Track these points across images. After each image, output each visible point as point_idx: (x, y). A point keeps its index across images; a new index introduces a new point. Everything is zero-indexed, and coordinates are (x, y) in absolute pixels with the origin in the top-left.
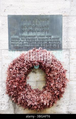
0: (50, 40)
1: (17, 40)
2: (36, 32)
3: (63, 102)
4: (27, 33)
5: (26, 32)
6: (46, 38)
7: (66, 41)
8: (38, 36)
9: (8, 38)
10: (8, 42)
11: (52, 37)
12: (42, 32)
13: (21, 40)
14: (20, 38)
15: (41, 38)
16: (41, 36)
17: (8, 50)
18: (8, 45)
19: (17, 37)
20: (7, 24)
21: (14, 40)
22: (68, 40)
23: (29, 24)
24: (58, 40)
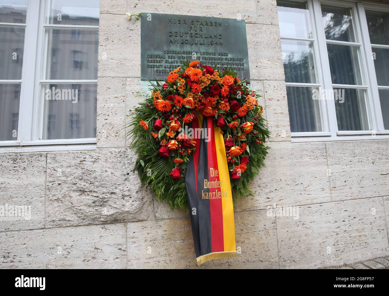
0: (225, 61)
1: (159, 59)
2: (198, 45)
3: (259, 186)
4: (179, 46)
5: (178, 44)
6: (217, 56)
7: (256, 65)
8: (202, 53)
9: (140, 55)
10: (140, 63)
11: (230, 56)
12: (210, 45)
13: (167, 59)
14: (166, 56)
15: (207, 56)
16: (207, 53)
17: (140, 79)
18: (140, 68)
19: (160, 53)
20: (140, 30)
21: (153, 59)
22: (259, 64)
23: (182, 31)
24: (241, 63)
